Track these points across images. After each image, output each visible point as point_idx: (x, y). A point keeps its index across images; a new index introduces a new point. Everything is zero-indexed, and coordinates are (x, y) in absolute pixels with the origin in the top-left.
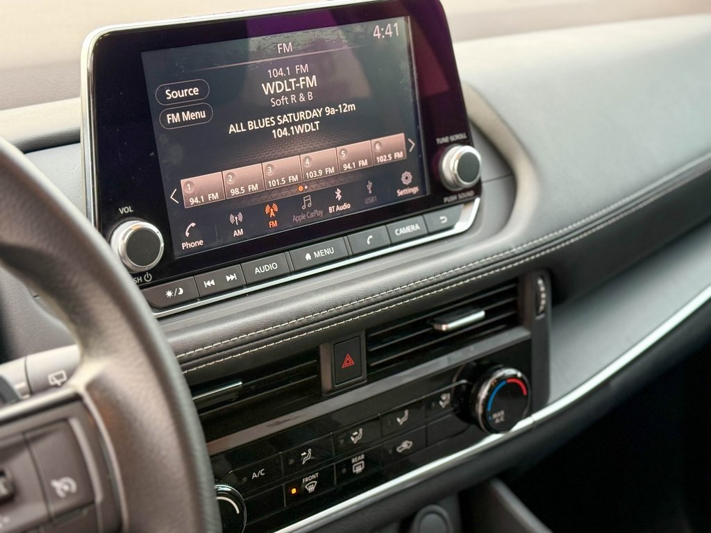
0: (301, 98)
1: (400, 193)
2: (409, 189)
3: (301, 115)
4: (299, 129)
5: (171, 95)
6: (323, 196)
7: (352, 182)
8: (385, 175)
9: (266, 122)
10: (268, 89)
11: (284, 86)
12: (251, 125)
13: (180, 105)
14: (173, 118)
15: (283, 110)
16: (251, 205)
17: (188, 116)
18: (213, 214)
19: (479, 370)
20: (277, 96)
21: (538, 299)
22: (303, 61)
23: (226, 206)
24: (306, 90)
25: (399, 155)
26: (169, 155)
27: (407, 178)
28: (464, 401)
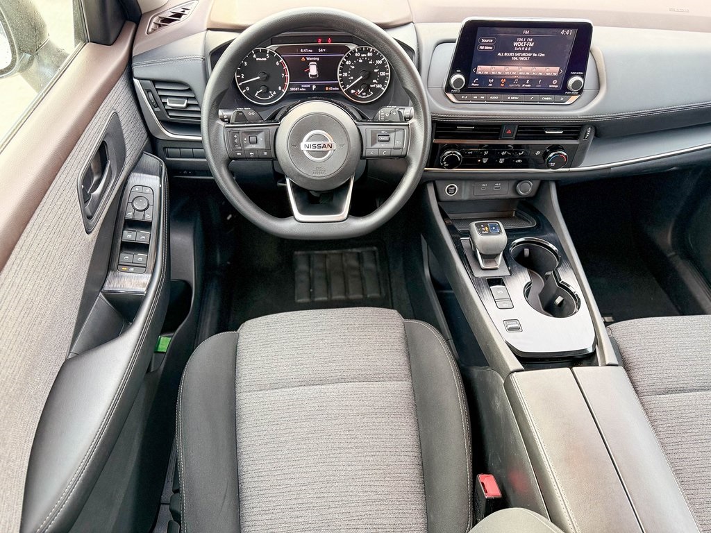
0: (526, 49)
1: (550, 86)
2: (555, 85)
3: (524, 54)
4: (522, 59)
5: (483, 41)
6: (523, 81)
7: (533, 79)
8: (549, 79)
9: (511, 54)
10: (515, 44)
11: (522, 44)
12: (506, 54)
13: (485, 44)
14: (482, 48)
15: (518, 52)
16: (497, 79)
17: (486, 48)
18: (484, 78)
19: (554, 148)
20: (518, 47)
21: (586, 134)
22: (530, 37)
23: (490, 76)
24: (529, 47)
25: (555, 74)
26: (476, 58)
27: (555, 82)
28: (546, 154)
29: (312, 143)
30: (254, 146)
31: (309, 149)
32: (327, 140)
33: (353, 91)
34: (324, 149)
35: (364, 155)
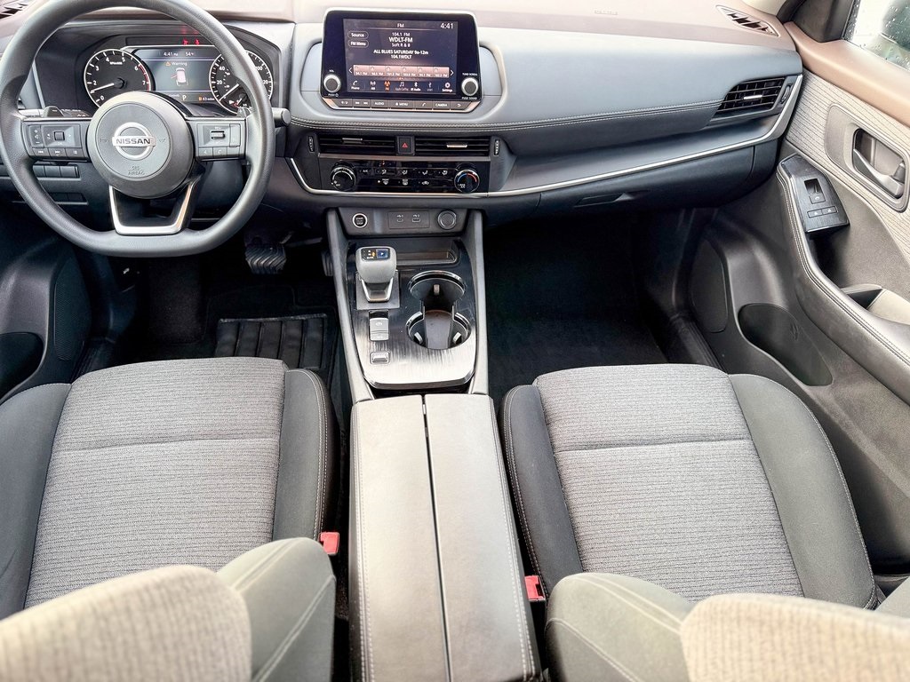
0: (405, 45)
1: (443, 90)
2: (448, 88)
3: (404, 52)
4: (402, 57)
5: (353, 35)
6: (409, 84)
7: (423, 83)
8: (439, 82)
9: (389, 52)
10: (391, 39)
11: (398, 39)
12: (383, 51)
13: (356, 40)
14: (354, 43)
15: (397, 48)
16: (380, 81)
17: (359, 44)
18: (364, 80)
20: (395, 43)
21: (495, 149)
22: (407, 32)
23: (370, 78)
24: (407, 43)
25: (446, 76)
26: (349, 56)
27: (448, 85)
28: (452, 174)
29: (125, 137)
30: (60, 144)
31: (123, 145)
32: (143, 134)
33: (231, 102)
34: (140, 145)
35: (197, 155)
